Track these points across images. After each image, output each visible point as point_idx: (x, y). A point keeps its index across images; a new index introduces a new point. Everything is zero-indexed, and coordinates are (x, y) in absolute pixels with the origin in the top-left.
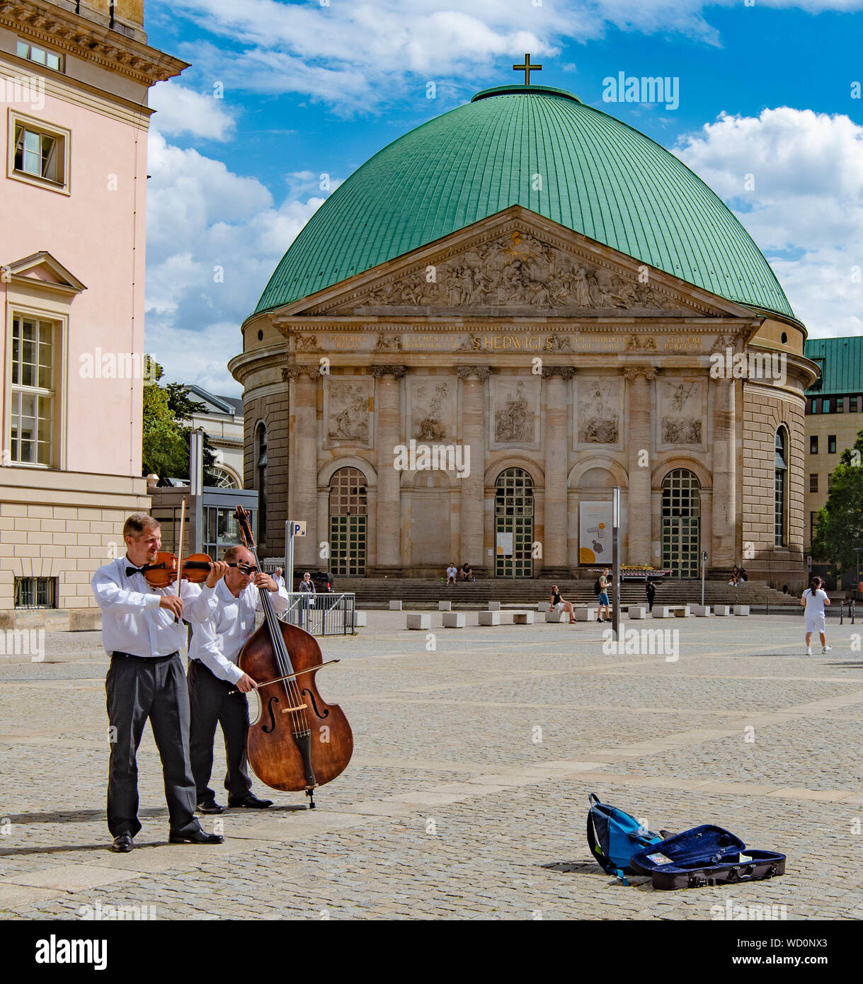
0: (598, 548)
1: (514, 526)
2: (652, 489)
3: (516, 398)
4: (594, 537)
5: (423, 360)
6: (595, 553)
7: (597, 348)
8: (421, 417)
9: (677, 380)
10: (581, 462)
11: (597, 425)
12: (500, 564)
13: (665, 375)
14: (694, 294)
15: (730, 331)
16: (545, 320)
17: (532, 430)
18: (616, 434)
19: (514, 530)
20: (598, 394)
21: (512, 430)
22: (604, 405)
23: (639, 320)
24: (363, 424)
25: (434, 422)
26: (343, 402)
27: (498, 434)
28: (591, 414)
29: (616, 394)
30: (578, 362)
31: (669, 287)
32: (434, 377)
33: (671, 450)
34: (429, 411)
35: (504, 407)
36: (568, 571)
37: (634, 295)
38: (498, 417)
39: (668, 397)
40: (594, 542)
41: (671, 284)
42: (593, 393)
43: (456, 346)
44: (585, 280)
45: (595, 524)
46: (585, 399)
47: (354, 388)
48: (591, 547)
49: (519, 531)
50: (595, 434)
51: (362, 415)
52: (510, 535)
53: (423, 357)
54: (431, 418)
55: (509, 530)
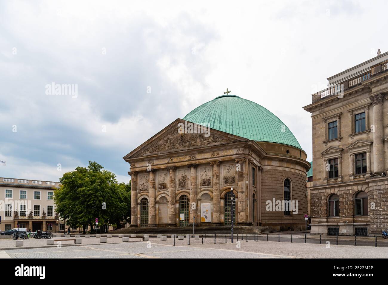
0: (206, 217)
1: (184, 212)
2: (220, 199)
3: (184, 175)
4: (205, 214)
5: (159, 167)
6: (205, 219)
7: (203, 157)
8: (161, 183)
9: (228, 165)
10: (201, 192)
11: (205, 180)
12: (181, 222)
13: (224, 163)
14: (229, 136)
15: (241, 146)
16: (187, 151)
17: (188, 184)
18: (210, 183)
19: (184, 213)
20: (205, 171)
21: (183, 184)
22: (207, 174)
23: (212, 147)
24: (147, 186)
25: (164, 184)
26: (143, 181)
27: (179, 185)
28: (204, 177)
29: (210, 171)
30: (197, 162)
31: (222, 135)
32: (164, 171)
33: (226, 186)
34: (162, 181)
35: (181, 178)
36: (197, 224)
37: (213, 140)
38: (179, 181)
39: (225, 170)
40: (205, 215)
41: (222, 134)
42: (204, 171)
43: (166, 162)
44: (199, 138)
45: (205, 210)
46: (202, 173)
47: (146, 176)
48: (204, 217)
49: (185, 213)
50: (205, 183)
51: (147, 183)
52: (183, 214)
53: (159, 166)
54: (163, 183)
55: (183, 213)
